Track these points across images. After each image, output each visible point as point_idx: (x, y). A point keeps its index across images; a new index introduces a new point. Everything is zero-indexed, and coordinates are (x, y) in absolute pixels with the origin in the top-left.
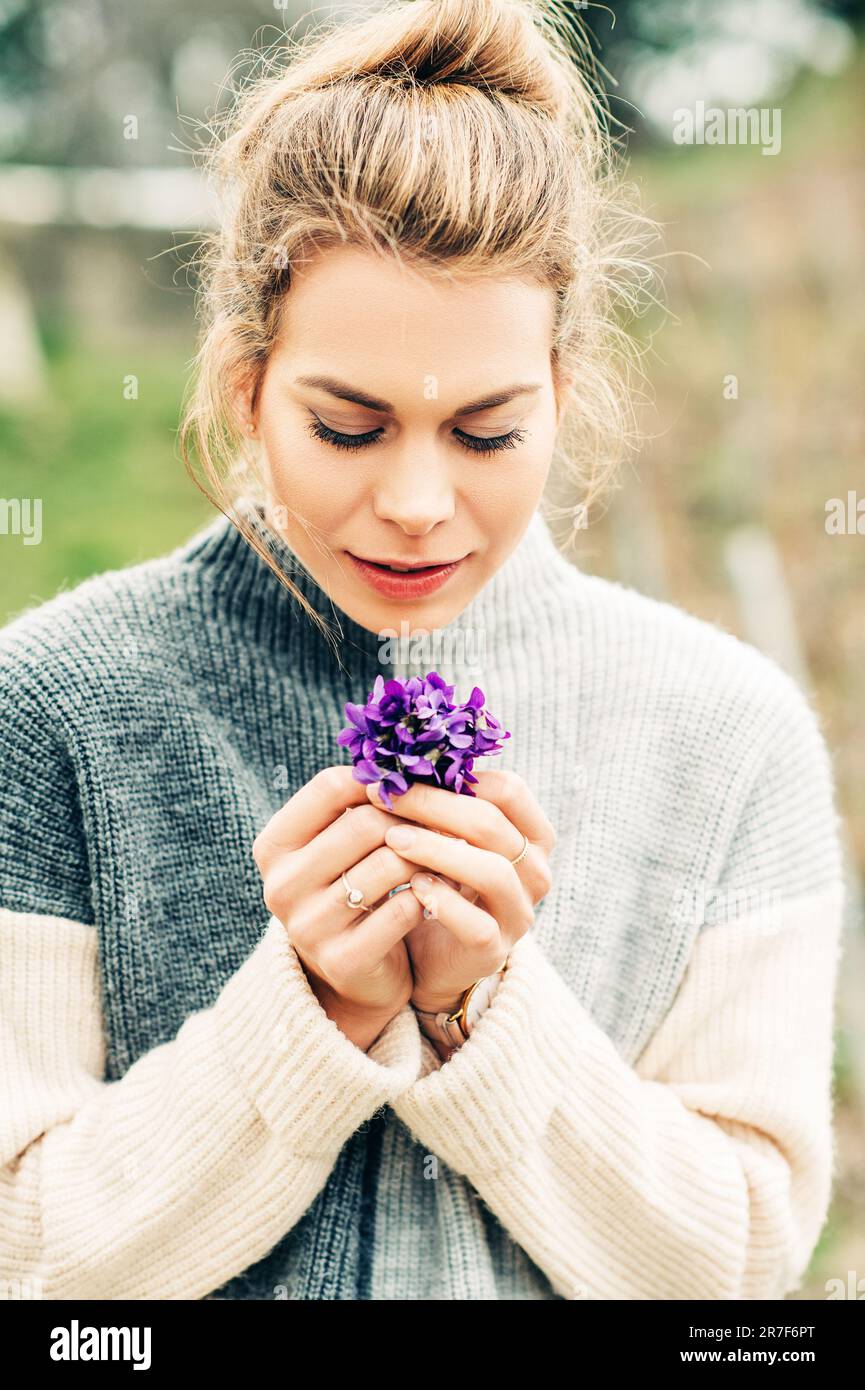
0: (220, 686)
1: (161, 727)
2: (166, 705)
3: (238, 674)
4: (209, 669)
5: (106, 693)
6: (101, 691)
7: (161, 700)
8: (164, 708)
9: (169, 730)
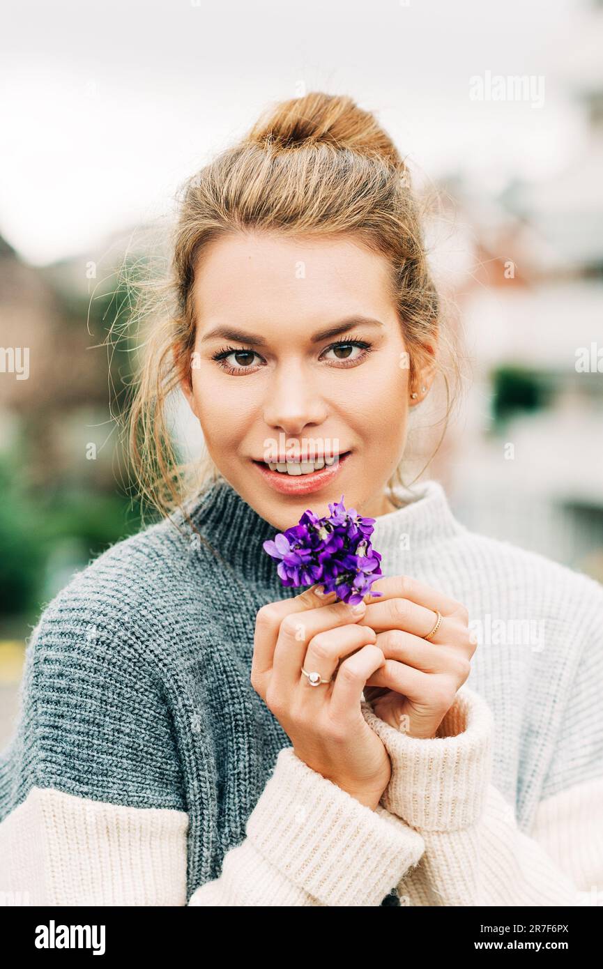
0: (235, 615)
1: (211, 652)
2: (211, 635)
3: (246, 605)
4: (226, 603)
5: (177, 635)
6: (174, 635)
7: (207, 633)
8: (210, 638)
9: (217, 654)
